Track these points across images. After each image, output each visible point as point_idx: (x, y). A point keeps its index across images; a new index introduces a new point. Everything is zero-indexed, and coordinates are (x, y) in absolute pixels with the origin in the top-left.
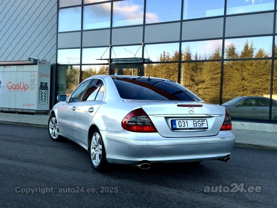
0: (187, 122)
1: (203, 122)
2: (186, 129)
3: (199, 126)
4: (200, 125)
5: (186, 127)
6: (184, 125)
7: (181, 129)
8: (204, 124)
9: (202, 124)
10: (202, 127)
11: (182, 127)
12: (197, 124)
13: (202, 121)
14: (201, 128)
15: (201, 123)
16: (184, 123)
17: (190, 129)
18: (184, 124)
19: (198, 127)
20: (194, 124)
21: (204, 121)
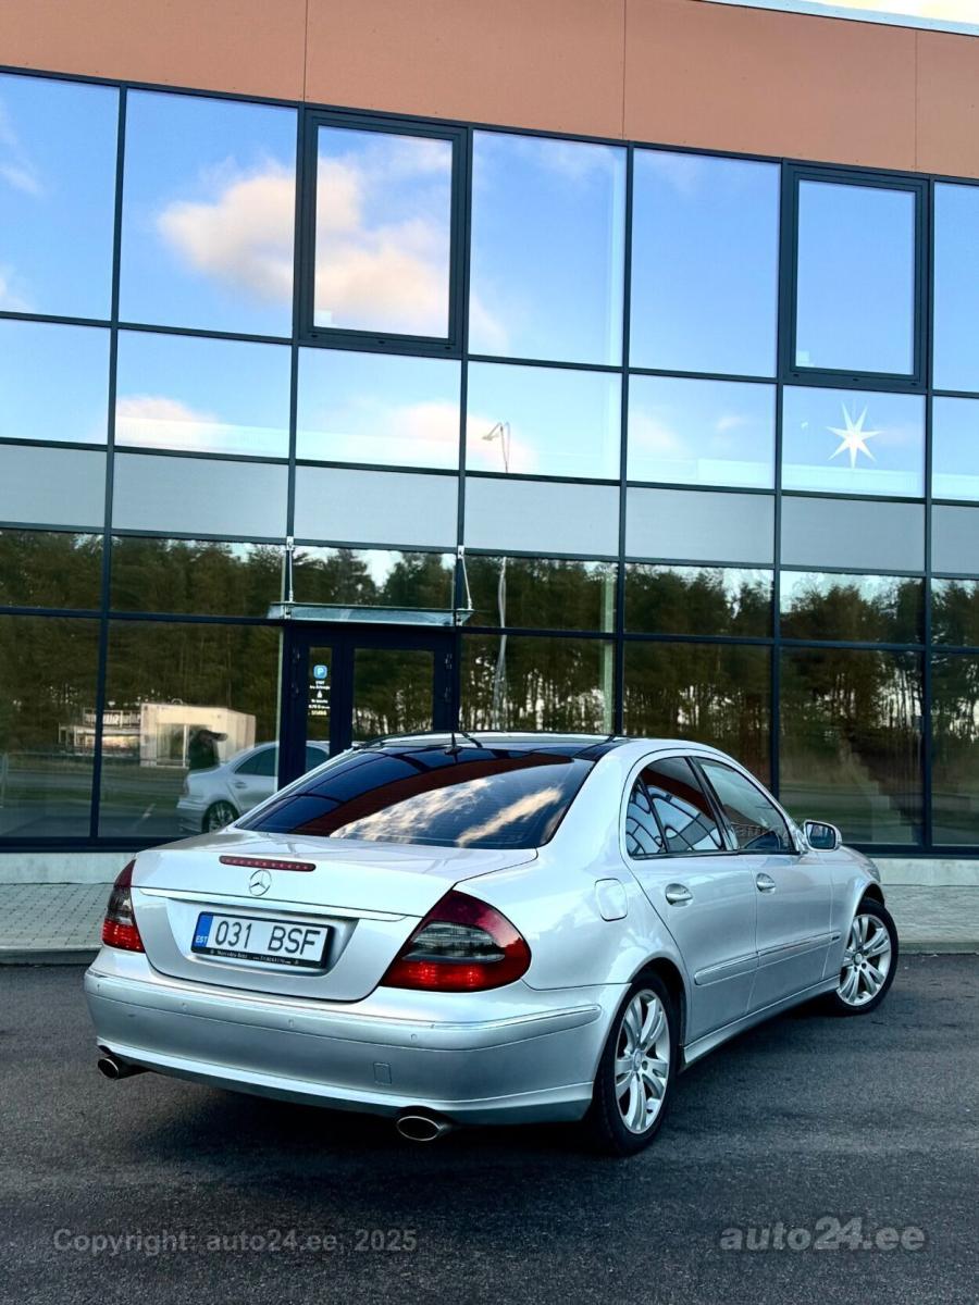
0: (249, 927)
1: (311, 937)
2: (236, 954)
3: (287, 949)
4: (293, 946)
5: (239, 947)
6: (233, 939)
7: (216, 952)
8: (312, 943)
9: (306, 942)
10: (297, 955)
11: (225, 946)
12: (286, 940)
13: (308, 932)
14: (292, 961)
15: (300, 938)
16: (237, 928)
17: (251, 956)
18: (237, 934)
19: (282, 953)
20: (273, 938)
21: (318, 933)
